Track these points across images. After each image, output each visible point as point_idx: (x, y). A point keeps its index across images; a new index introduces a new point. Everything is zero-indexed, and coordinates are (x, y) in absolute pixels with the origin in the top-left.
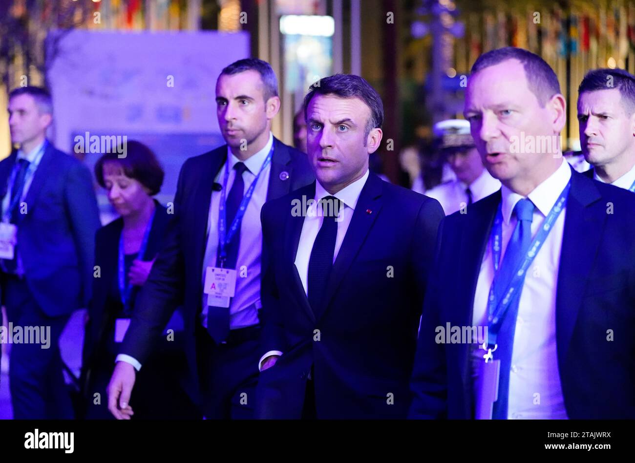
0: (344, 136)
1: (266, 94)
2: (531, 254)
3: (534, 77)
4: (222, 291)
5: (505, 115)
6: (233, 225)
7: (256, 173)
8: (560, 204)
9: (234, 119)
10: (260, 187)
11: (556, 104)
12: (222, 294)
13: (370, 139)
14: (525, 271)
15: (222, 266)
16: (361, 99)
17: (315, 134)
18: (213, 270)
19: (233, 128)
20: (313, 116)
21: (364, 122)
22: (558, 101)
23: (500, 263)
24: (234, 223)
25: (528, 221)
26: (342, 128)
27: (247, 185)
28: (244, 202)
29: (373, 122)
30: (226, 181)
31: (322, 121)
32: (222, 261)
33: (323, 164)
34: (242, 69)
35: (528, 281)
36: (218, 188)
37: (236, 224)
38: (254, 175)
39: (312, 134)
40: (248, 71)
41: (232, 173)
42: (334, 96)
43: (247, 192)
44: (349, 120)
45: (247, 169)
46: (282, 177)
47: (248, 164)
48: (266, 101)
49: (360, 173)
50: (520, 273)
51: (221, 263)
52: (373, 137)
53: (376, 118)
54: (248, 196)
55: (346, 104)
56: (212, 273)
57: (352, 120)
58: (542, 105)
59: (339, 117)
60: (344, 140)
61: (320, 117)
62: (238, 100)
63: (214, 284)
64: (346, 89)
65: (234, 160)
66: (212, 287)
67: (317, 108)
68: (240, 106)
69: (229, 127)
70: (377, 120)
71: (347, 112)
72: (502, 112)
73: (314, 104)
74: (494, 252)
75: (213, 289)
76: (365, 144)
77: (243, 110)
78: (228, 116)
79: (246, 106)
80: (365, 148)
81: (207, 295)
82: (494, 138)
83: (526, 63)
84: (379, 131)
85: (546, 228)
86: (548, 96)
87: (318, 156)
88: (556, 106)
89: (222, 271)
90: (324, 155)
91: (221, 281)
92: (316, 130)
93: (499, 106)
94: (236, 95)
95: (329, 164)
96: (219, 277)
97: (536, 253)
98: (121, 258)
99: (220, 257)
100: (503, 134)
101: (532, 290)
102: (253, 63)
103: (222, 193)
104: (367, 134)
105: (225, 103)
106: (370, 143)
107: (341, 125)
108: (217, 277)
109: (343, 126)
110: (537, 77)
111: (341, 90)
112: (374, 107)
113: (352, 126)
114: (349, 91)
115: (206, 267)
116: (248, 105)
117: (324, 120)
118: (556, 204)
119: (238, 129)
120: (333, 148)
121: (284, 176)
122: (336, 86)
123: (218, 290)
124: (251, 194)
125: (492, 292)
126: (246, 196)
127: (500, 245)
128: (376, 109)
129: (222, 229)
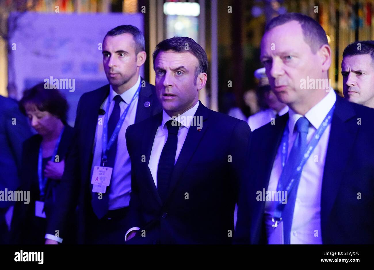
0: (180, 79)
1: (137, 49)
2: (306, 155)
3: (308, 34)
4: (102, 182)
5: (288, 60)
6: (112, 138)
7: (128, 103)
8: (327, 121)
9: (115, 66)
10: (131, 112)
11: (325, 51)
12: (102, 184)
13: (198, 80)
14: (302, 167)
15: (103, 165)
16: (191, 53)
17: (160, 78)
18: (98, 168)
19: (114, 72)
20: (159, 66)
21: (194, 68)
22: (326, 50)
23: (286, 162)
24: (113, 137)
25: (305, 132)
26: (179, 73)
27: (122, 111)
28: (120, 122)
29: (200, 68)
30: (108, 107)
31: (165, 68)
32: (104, 162)
33: (166, 98)
34: (121, 32)
35: (304, 174)
36: (102, 112)
37: (114, 137)
38: (127, 104)
39: (159, 78)
40: (125, 34)
41: (112, 103)
42: (173, 51)
43: (122, 116)
44: (183, 67)
45: (122, 100)
46: (146, 105)
47: (123, 96)
48: (137, 54)
49: (193, 103)
50: (299, 169)
51: (103, 163)
52: (201, 79)
53: (202, 66)
54: (123, 118)
55: (181, 56)
56: (97, 170)
57: (185, 67)
58: (314, 52)
59: (176, 65)
60: (180, 81)
61: (163, 66)
62: (118, 53)
63: (97, 177)
64: (181, 46)
65: (114, 94)
66: (96, 180)
67: (161, 60)
68: (119, 58)
69: (111, 72)
70: (203, 67)
71: (182, 62)
72: (286, 58)
73: (160, 57)
74: (282, 154)
75: (97, 181)
76: (195, 84)
77: (121, 60)
78: (111, 64)
79: (123, 57)
80: (195, 87)
81: (93, 185)
82: (280, 75)
83: (303, 23)
84: (205, 74)
85: (317, 137)
86: (319, 46)
87: (162, 93)
88: (324, 53)
89: (103, 168)
90: (167, 92)
91: (102, 175)
92: (161, 75)
93: (283, 53)
94: (116, 50)
95: (170, 98)
96: (102, 173)
97: (310, 154)
98: (40, 160)
99: (103, 159)
100: (286, 73)
101: (307, 180)
102: (129, 28)
103: (105, 116)
104: (196, 77)
105: (109, 55)
106: (199, 83)
107: (178, 71)
108: (100, 172)
109: (180, 72)
110: (310, 33)
111: (177, 47)
112: (201, 58)
113: (186, 72)
114: (182, 47)
115: (94, 166)
116: (124, 57)
117: (166, 68)
118: (324, 121)
119: (117, 73)
120: (173, 87)
121: (147, 104)
122: (173, 45)
123: (100, 181)
124: (125, 116)
125: (280, 182)
126: (121, 118)
127: (287, 149)
128: (202, 60)
129: (105, 140)
